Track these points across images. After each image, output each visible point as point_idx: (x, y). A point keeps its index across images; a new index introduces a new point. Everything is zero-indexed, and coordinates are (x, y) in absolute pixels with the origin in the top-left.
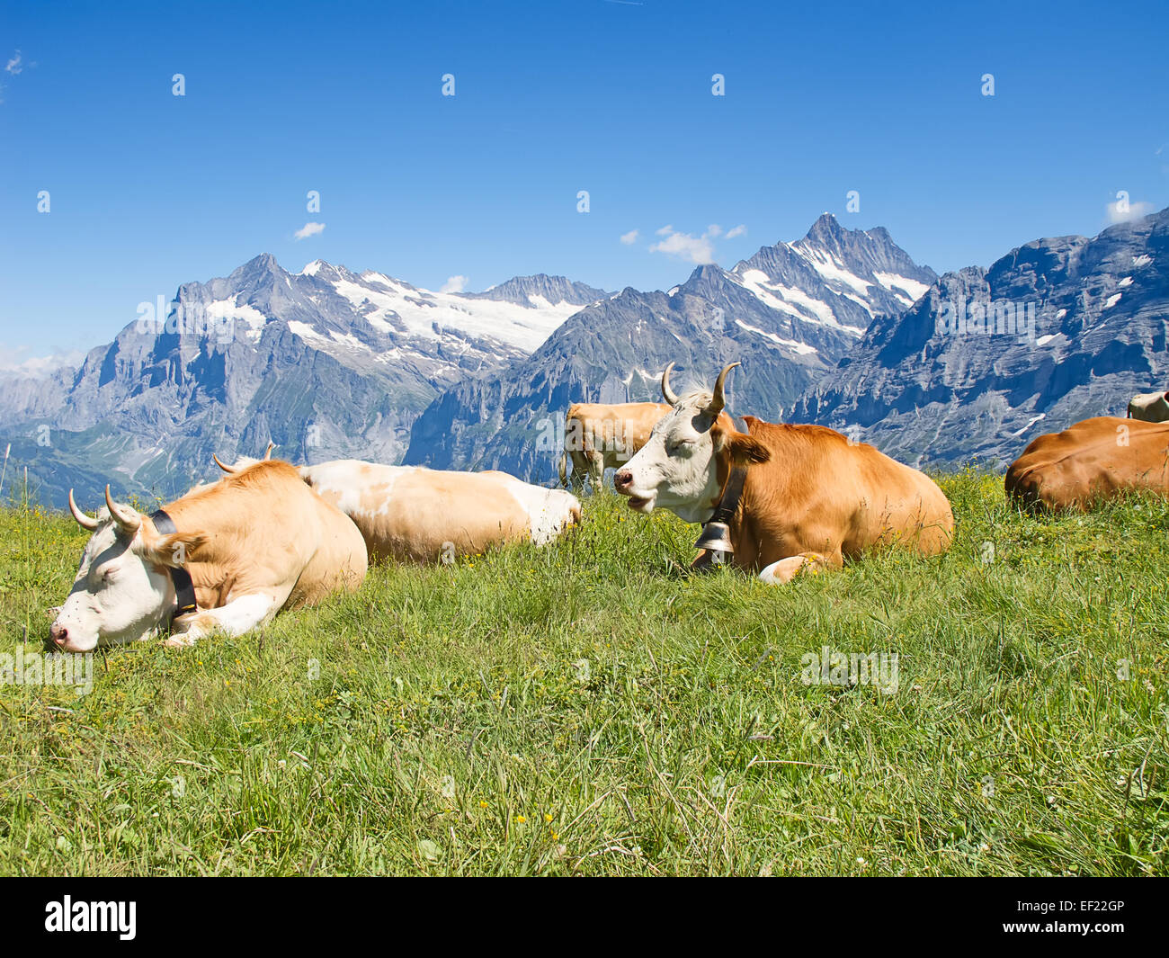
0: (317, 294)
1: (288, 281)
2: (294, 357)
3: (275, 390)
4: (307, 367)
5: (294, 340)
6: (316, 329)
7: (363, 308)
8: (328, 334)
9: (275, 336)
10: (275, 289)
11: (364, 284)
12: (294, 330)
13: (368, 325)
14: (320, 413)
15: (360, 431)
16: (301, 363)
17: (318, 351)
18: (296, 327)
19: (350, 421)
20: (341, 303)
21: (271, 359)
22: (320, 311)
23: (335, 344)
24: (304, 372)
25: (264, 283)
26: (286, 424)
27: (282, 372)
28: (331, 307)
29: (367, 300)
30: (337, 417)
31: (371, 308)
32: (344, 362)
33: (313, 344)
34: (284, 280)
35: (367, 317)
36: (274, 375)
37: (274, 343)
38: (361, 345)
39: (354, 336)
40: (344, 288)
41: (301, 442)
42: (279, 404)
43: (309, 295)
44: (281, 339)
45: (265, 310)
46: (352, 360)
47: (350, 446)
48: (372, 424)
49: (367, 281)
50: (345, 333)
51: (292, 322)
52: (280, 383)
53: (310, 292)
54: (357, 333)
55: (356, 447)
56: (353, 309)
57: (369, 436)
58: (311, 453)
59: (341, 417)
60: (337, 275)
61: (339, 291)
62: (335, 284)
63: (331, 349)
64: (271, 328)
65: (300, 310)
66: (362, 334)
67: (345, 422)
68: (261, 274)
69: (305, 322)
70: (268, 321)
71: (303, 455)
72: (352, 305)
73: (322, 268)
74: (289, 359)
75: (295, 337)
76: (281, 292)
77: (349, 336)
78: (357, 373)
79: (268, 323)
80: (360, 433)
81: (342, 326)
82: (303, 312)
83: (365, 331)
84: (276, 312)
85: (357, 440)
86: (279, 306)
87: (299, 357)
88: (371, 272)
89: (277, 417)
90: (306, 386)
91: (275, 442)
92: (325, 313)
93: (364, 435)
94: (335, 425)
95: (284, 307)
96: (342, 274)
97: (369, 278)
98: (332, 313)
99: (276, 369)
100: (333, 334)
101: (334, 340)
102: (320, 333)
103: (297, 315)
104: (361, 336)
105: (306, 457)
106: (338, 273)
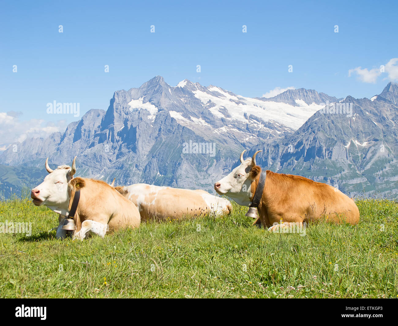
0: (184, 97)
1: (170, 90)
2: (172, 130)
3: (162, 146)
4: (178, 135)
5: (172, 121)
6: (183, 116)
7: (208, 105)
8: (189, 118)
9: (162, 118)
10: (163, 94)
11: (209, 92)
12: (172, 116)
13: (210, 114)
14: (184, 159)
15: (205, 169)
16: (175, 133)
17: (184, 127)
18: (173, 114)
19: (200, 164)
20: (197, 102)
21: (160, 130)
22: (186, 106)
23: (193, 123)
24: (177, 137)
25: (157, 91)
26: (167, 164)
27: (165, 137)
28: (192, 104)
29: (210, 101)
30: (193, 161)
31: (212, 105)
32: (197, 133)
33: (182, 123)
34: (168, 90)
35: (210, 109)
36: (161, 139)
37: (162, 122)
38: (207, 124)
39: (203, 119)
40: (198, 94)
41: (174, 174)
42: (164, 154)
43: (180, 98)
44: (165, 120)
45: (157, 105)
46: (201, 132)
47: (199, 176)
48: (211, 166)
49: (211, 91)
50: (198, 118)
51: (171, 111)
52: (164, 143)
53: (181, 96)
54: (204, 118)
55: (202, 177)
56: (203, 105)
57: (209, 172)
58: (179, 180)
59: (195, 161)
60: (195, 87)
61: (196, 96)
62: (194, 92)
63: (191, 126)
64: (160, 115)
65: (175, 105)
66: (207, 118)
67: (197, 164)
68: (156, 86)
69: (178, 112)
70: (159, 111)
71: (175, 180)
72: (202, 103)
73: (187, 84)
74: (169, 131)
75: (173, 119)
76: (167, 96)
77: (200, 119)
78: (204, 138)
79: (159, 112)
80: (205, 170)
81: (197, 114)
82: (177, 106)
83: (209, 117)
84: (163, 106)
85: (203, 173)
86: (165, 103)
87: (174, 130)
88: (213, 86)
89: (162, 161)
90: (178, 145)
91: (161, 173)
92: (188, 107)
93: (206, 171)
94: (192, 166)
95: (167, 104)
96: (197, 87)
97: (211, 89)
98: (192, 107)
99: (162, 136)
100: (192, 118)
101: (193, 121)
102: (185, 118)
103: (174, 108)
104: (207, 120)
105: (176, 182)
106: (196, 86)
